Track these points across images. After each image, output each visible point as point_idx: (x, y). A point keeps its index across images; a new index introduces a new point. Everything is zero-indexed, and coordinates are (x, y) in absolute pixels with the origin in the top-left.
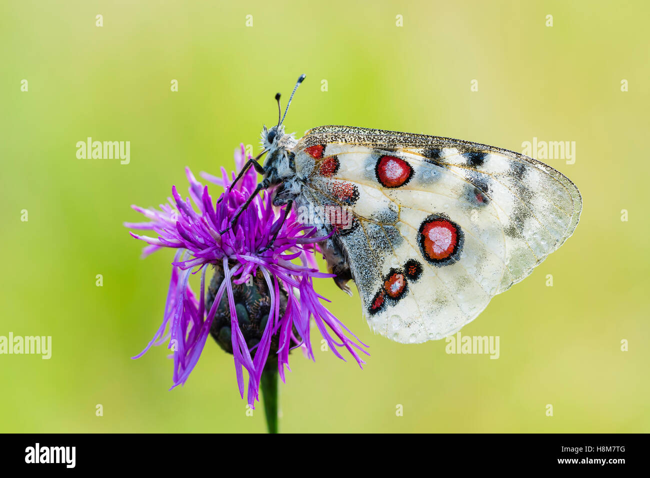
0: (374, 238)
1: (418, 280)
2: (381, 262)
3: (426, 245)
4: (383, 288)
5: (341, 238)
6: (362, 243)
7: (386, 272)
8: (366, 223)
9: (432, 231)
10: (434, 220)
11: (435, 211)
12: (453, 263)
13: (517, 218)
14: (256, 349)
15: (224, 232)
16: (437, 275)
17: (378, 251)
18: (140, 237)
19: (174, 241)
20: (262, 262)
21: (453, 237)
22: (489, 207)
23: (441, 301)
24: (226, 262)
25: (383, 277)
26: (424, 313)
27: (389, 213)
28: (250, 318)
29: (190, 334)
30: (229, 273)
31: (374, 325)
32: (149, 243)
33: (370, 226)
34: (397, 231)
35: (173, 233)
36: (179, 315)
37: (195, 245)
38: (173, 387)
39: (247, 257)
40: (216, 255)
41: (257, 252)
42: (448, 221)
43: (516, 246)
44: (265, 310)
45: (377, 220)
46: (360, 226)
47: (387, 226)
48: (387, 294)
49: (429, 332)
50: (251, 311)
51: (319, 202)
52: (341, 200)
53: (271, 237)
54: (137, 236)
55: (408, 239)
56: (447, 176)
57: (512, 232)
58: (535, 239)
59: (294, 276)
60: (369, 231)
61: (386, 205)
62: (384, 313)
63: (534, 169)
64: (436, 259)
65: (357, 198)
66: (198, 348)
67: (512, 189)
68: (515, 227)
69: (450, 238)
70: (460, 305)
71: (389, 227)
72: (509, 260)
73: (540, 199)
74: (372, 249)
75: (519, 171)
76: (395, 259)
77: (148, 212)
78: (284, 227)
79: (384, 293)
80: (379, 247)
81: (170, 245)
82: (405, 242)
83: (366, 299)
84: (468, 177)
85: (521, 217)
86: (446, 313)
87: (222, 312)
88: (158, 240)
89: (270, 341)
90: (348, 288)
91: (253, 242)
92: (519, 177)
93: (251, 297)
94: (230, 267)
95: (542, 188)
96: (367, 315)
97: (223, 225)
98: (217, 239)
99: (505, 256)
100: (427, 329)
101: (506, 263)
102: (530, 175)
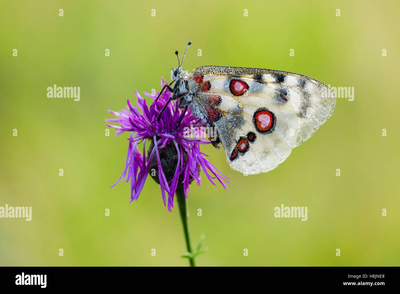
0: (231, 122)
1: (254, 142)
2: (235, 134)
3: (257, 124)
4: (237, 147)
5: (214, 123)
6: (225, 125)
7: (238, 139)
8: (226, 114)
9: (260, 116)
10: (261, 111)
11: (261, 106)
12: (271, 132)
13: (303, 108)
14: (171, 183)
15: (153, 122)
16: (263, 139)
17: (233, 128)
18: (112, 126)
19: (129, 128)
20: (173, 137)
21: (271, 119)
22: (288, 103)
23: (266, 152)
24: (155, 137)
25: (236, 141)
26: (258, 159)
27: (237, 109)
28: (169, 166)
29: (139, 174)
30: (156, 143)
31: (233, 166)
32: (117, 129)
33: (228, 116)
34: (242, 118)
35: (128, 124)
36: (132, 165)
37: (139, 130)
38: (131, 202)
39: (166, 135)
40: (150, 134)
41: (171, 132)
42: (268, 111)
43: (303, 122)
44: (176, 161)
45: (232, 113)
46: (223, 116)
47: (237, 115)
48: (239, 150)
49: (261, 168)
50: (169, 162)
51: (201, 105)
52: (212, 103)
53: (177, 124)
54: (110, 125)
55: (248, 121)
56: (266, 88)
57: (301, 115)
58: (312, 118)
59: (190, 144)
60: (228, 118)
61: (236, 105)
62: (238, 159)
63: (310, 82)
64: (263, 131)
65: (221, 102)
66: (142, 182)
67: (300, 93)
68: (302, 112)
69: (270, 120)
70: (276, 154)
71: (238, 116)
72: (300, 129)
73: (314, 97)
74: (230, 127)
75: (303, 84)
76: (242, 132)
77: (117, 113)
78: (184, 119)
79: (237, 150)
80: (233, 126)
81: (127, 130)
82: (247, 123)
83: (229, 153)
84: (277, 88)
85: (305, 107)
86: (269, 158)
87: (155, 163)
88: (120, 127)
89: (178, 177)
90: (219, 147)
91: (169, 127)
92: (302, 87)
93: (169, 155)
94: (157, 140)
95: (314, 92)
96: (229, 161)
97: (153, 119)
98: (150, 126)
99: (298, 128)
100: (260, 166)
101: (299, 131)
102: (308, 85)
